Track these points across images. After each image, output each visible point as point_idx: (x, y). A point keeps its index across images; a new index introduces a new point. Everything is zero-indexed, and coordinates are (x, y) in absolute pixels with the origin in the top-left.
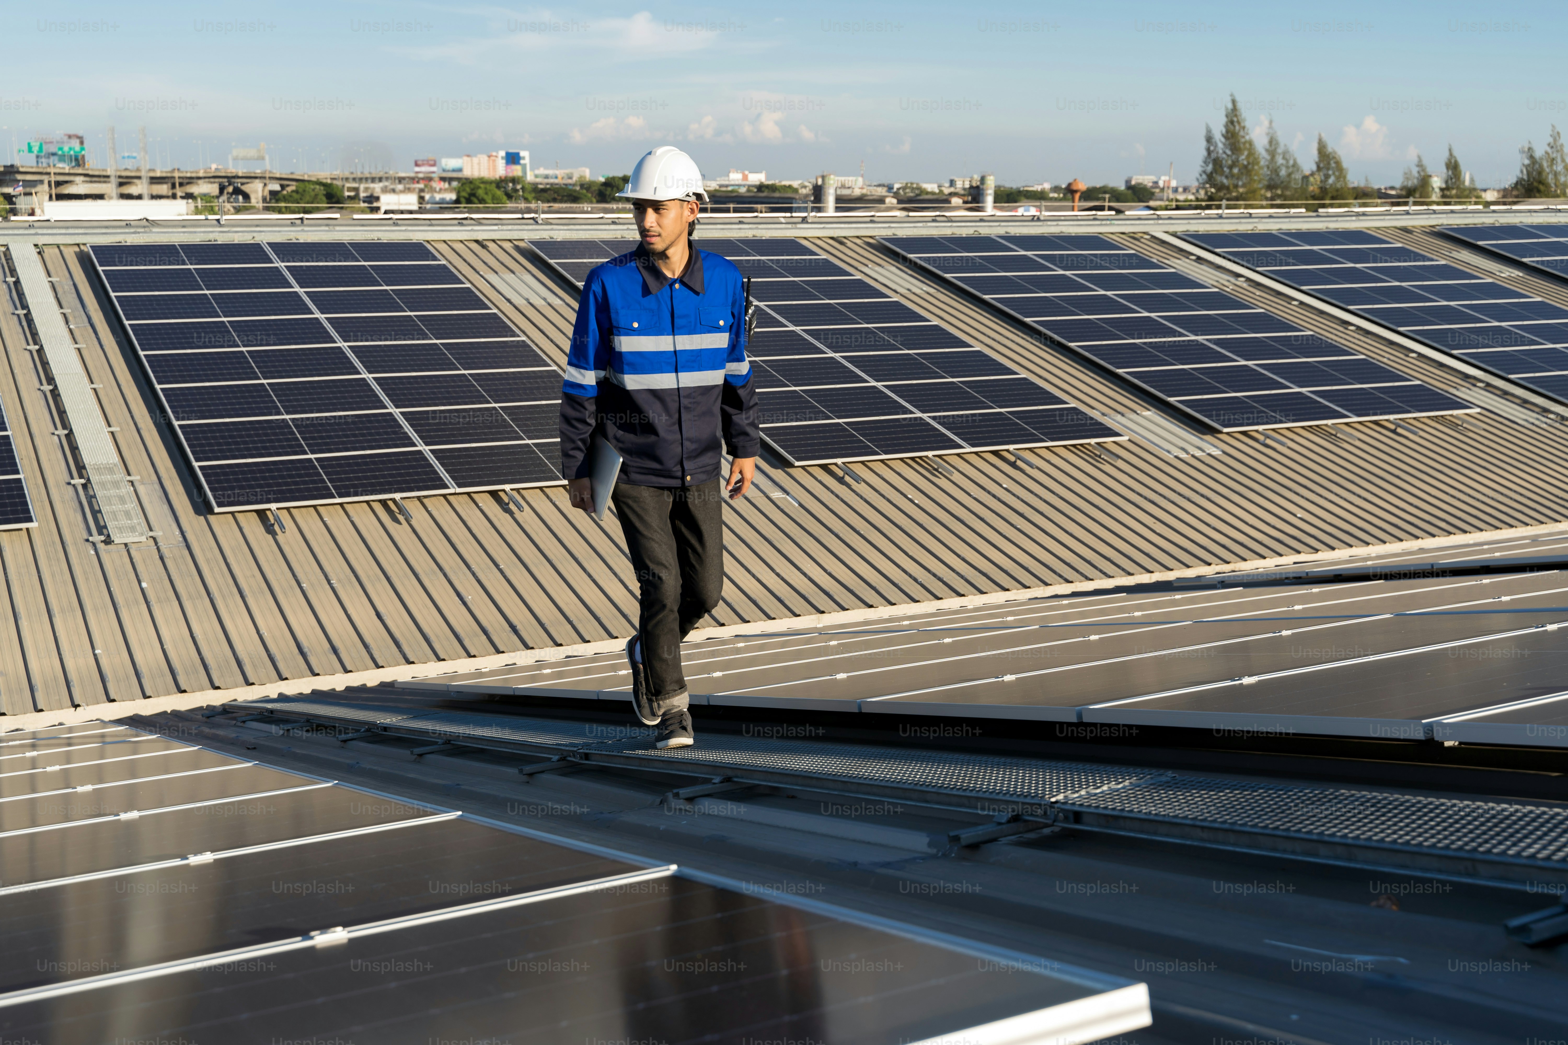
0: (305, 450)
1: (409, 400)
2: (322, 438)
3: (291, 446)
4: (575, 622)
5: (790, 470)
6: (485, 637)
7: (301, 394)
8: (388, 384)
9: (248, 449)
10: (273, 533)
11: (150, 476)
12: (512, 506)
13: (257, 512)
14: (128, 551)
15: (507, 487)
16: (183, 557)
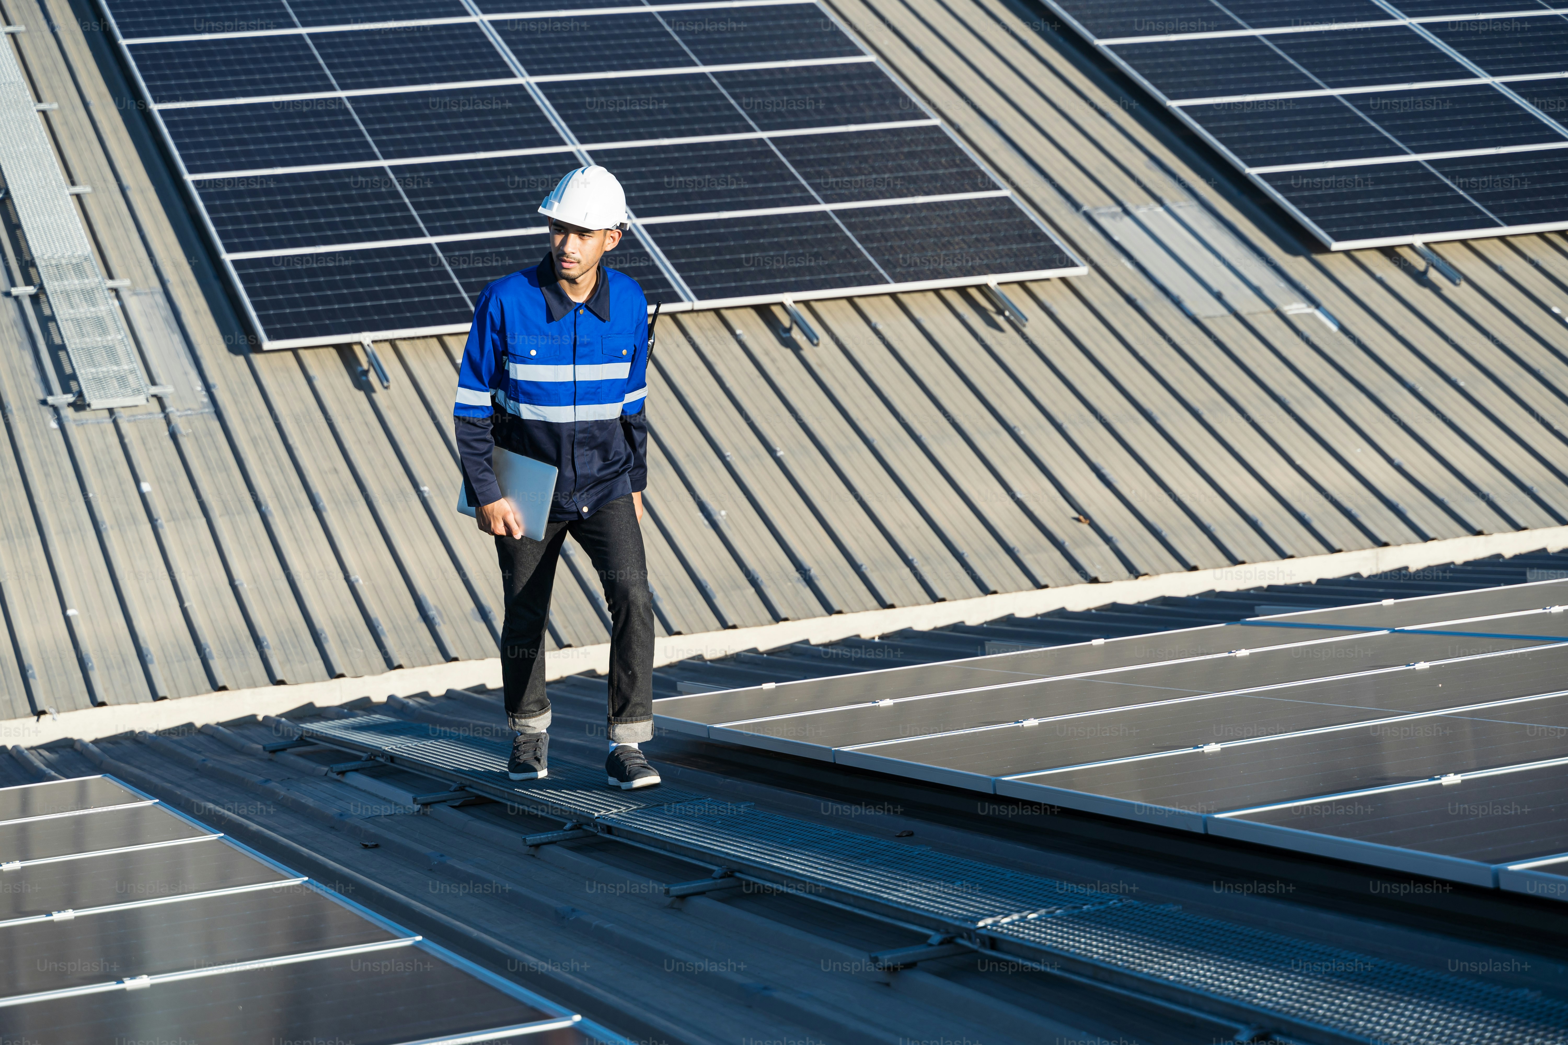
0: (420, 229)
1: (604, 127)
2: (447, 203)
3: (393, 221)
4: (918, 563)
5: (1321, 258)
6: (752, 590)
7: (409, 118)
8: (564, 96)
9: (318, 227)
10: (366, 388)
11: (146, 278)
12: (797, 335)
13: (337, 347)
14: (115, 423)
15: (788, 298)
16: (210, 434)
